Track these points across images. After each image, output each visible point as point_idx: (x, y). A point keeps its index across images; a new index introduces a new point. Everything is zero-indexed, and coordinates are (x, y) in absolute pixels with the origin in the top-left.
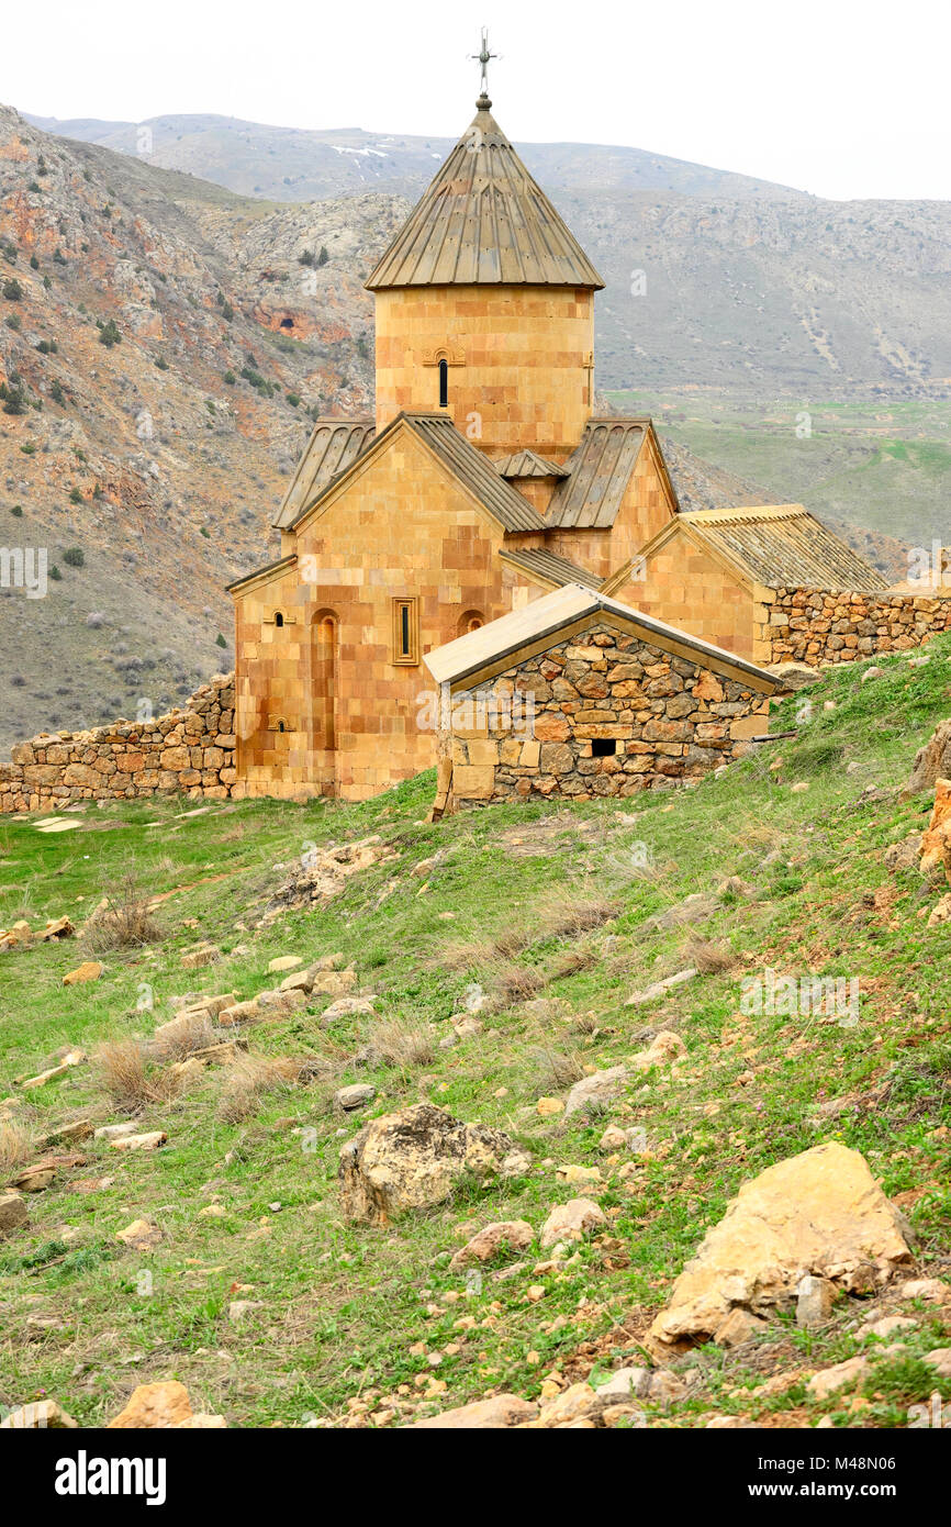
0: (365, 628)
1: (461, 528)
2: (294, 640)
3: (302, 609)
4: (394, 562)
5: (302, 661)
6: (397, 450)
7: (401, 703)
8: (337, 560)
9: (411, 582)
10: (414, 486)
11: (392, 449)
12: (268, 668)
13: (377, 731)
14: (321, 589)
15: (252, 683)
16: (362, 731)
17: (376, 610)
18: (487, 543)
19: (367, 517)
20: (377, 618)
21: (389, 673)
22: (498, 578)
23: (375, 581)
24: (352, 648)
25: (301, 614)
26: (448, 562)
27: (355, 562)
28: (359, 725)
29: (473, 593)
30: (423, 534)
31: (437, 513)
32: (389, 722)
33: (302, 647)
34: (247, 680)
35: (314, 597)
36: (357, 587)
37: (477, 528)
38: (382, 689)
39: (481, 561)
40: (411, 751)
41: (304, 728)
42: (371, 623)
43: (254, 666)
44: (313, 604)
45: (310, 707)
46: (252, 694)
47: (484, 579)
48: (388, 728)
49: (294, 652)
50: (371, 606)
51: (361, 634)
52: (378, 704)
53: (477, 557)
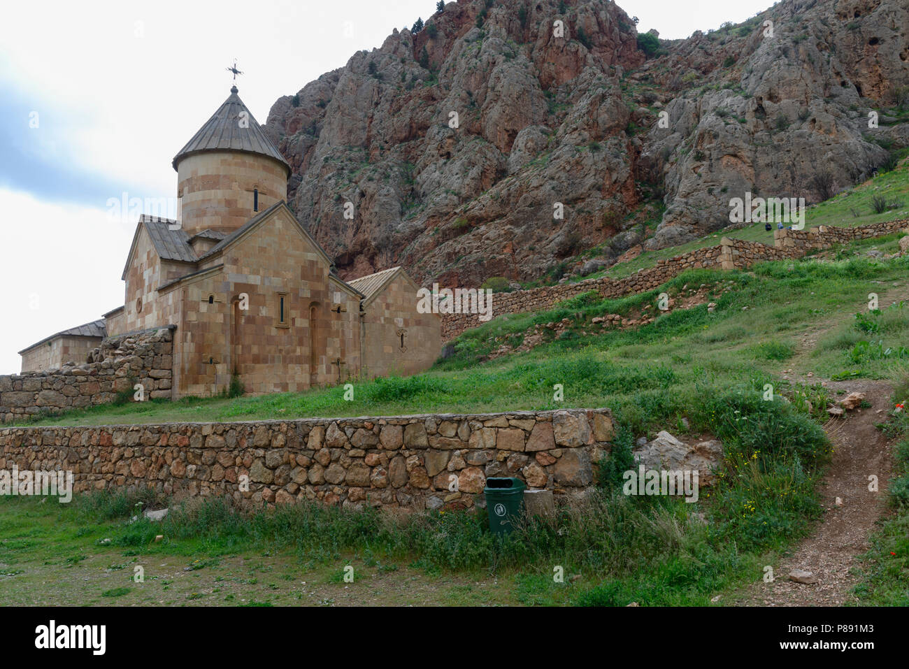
0: (261, 307)
1: (310, 261)
2: (220, 311)
3: (225, 295)
4: (277, 274)
5: (224, 324)
6: (278, 219)
7: (280, 347)
8: (246, 270)
9: (285, 285)
10: (287, 237)
11: (275, 218)
12: (204, 327)
13: (267, 363)
14: (236, 284)
15: (193, 335)
16: (259, 363)
17: (267, 298)
18: (322, 270)
19: (263, 249)
20: (268, 302)
21: (274, 332)
22: (327, 287)
23: (267, 283)
24: (254, 317)
25: (224, 297)
26: (304, 277)
27: (256, 272)
28: (257, 360)
29: (315, 293)
30: (291, 262)
31: (298, 252)
32: (273, 357)
33: (225, 316)
34: (189, 334)
35: (232, 289)
36: (257, 285)
37: (317, 262)
38: (270, 340)
39: (319, 278)
40: (286, 372)
41: (225, 362)
42: (264, 305)
43: (194, 325)
44: (232, 292)
45: (229, 350)
46: (192, 341)
47: (321, 287)
48: (273, 360)
49: (220, 318)
50: (264, 295)
51: (259, 311)
52: (268, 348)
53: (317, 276)
